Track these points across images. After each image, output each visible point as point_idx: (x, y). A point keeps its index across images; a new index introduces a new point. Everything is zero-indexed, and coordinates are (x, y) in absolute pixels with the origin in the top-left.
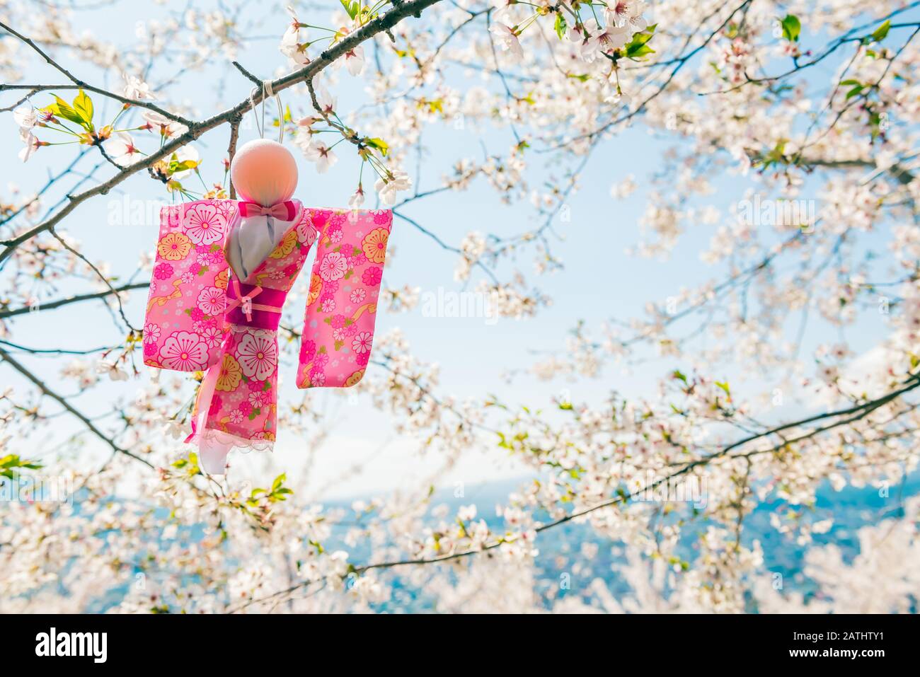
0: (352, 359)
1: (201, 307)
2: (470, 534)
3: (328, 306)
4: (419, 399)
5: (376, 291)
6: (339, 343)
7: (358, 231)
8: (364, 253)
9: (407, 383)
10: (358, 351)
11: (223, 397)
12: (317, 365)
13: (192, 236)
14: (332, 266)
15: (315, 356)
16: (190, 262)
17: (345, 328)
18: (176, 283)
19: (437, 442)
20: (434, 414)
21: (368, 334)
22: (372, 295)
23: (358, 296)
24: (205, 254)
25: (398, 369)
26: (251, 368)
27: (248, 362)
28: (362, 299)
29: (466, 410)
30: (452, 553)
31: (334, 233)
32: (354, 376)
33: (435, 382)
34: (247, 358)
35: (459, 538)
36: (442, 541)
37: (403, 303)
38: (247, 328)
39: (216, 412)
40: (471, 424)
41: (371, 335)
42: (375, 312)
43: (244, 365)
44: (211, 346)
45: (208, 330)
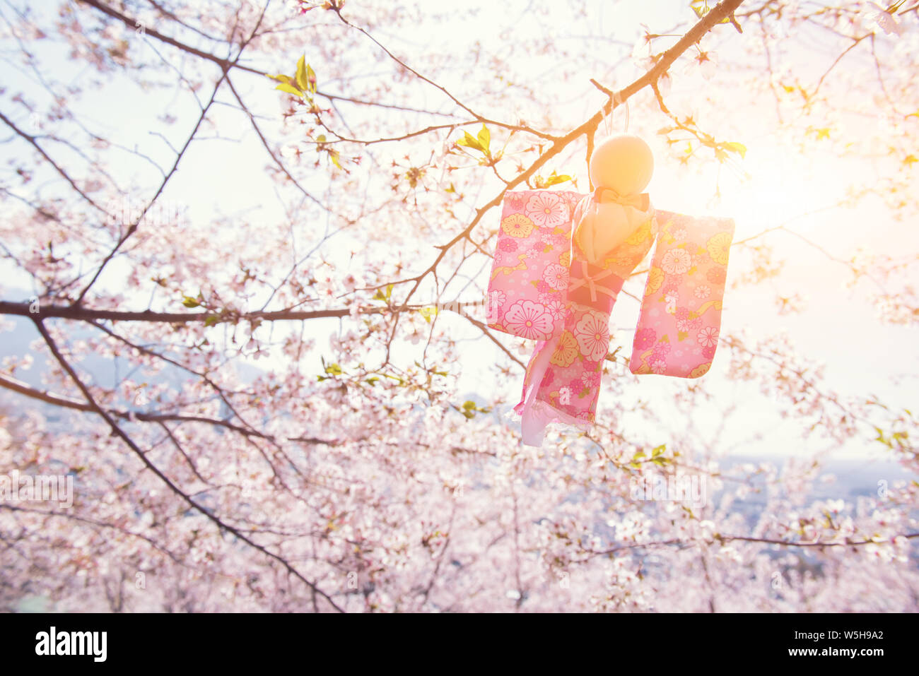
0: (698, 351)
1: (547, 280)
2: (836, 527)
3: (671, 298)
4: (804, 390)
6: (682, 335)
7: (702, 233)
8: (709, 253)
9: (793, 376)
10: (704, 344)
11: (555, 372)
12: (658, 352)
13: (534, 219)
14: (676, 261)
15: (656, 343)
16: (533, 241)
17: (689, 320)
18: (520, 257)
19: (821, 429)
20: (816, 404)
21: (714, 330)
23: (702, 292)
24: (549, 236)
25: (783, 363)
26: (588, 348)
27: (586, 341)
28: (706, 296)
29: (850, 404)
30: (815, 541)
31: (677, 231)
32: (701, 368)
33: (821, 377)
34: (586, 337)
35: (823, 528)
36: (808, 528)
37: (793, 308)
38: (589, 308)
39: (548, 385)
40: (854, 417)
41: (718, 330)
42: (721, 309)
43: (581, 343)
44: (556, 318)
45: (553, 303)
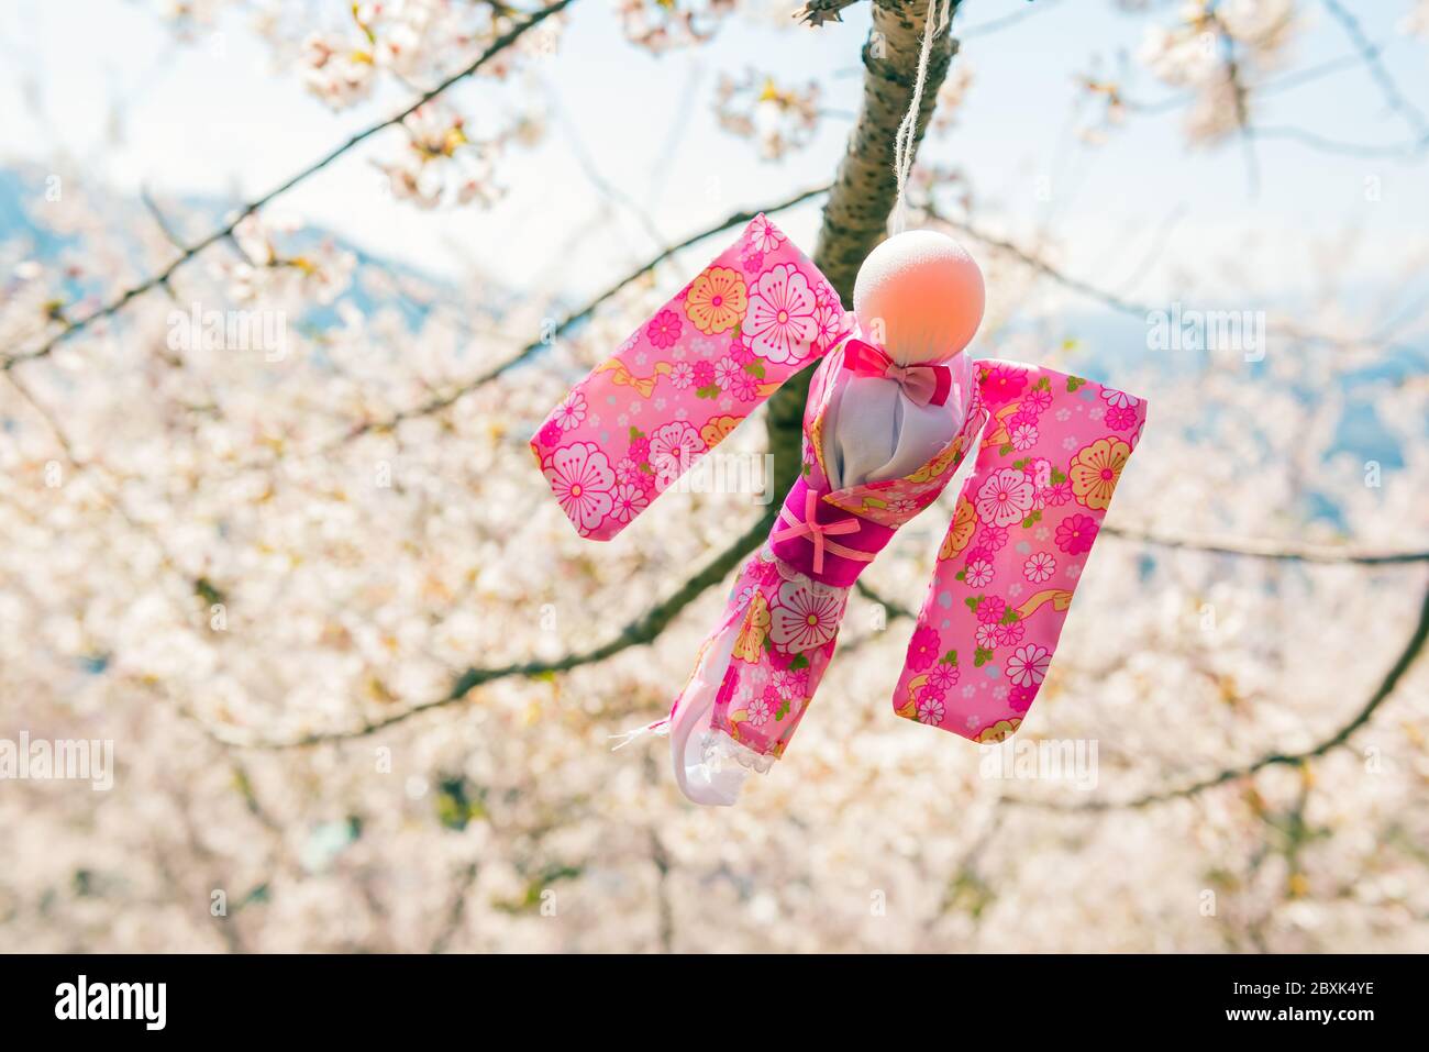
0: (1002, 693)
1: (653, 446)
3: (979, 574)
5: (1077, 567)
6: (984, 654)
7: (1069, 437)
8: (1071, 483)
10: (1016, 681)
11: (741, 673)
12: (935, 683)
14: (1003, 497)
15: (935, 662)
17: (1001, 626)
18: (663, 366)
21: (1042, 652)
22: (1068, 574)
23: (1040, 568)
24: (736, 367)
26: (787, 633)
28: (1046, 577)
31: (1021, 428)
32: (1001, 726)
34: (789, 614)
39: (729, 699)
41: (1049, 655)
42: (1066, 610)
43: (777, 623)
44: (615, 513)
45: (631, 488)
